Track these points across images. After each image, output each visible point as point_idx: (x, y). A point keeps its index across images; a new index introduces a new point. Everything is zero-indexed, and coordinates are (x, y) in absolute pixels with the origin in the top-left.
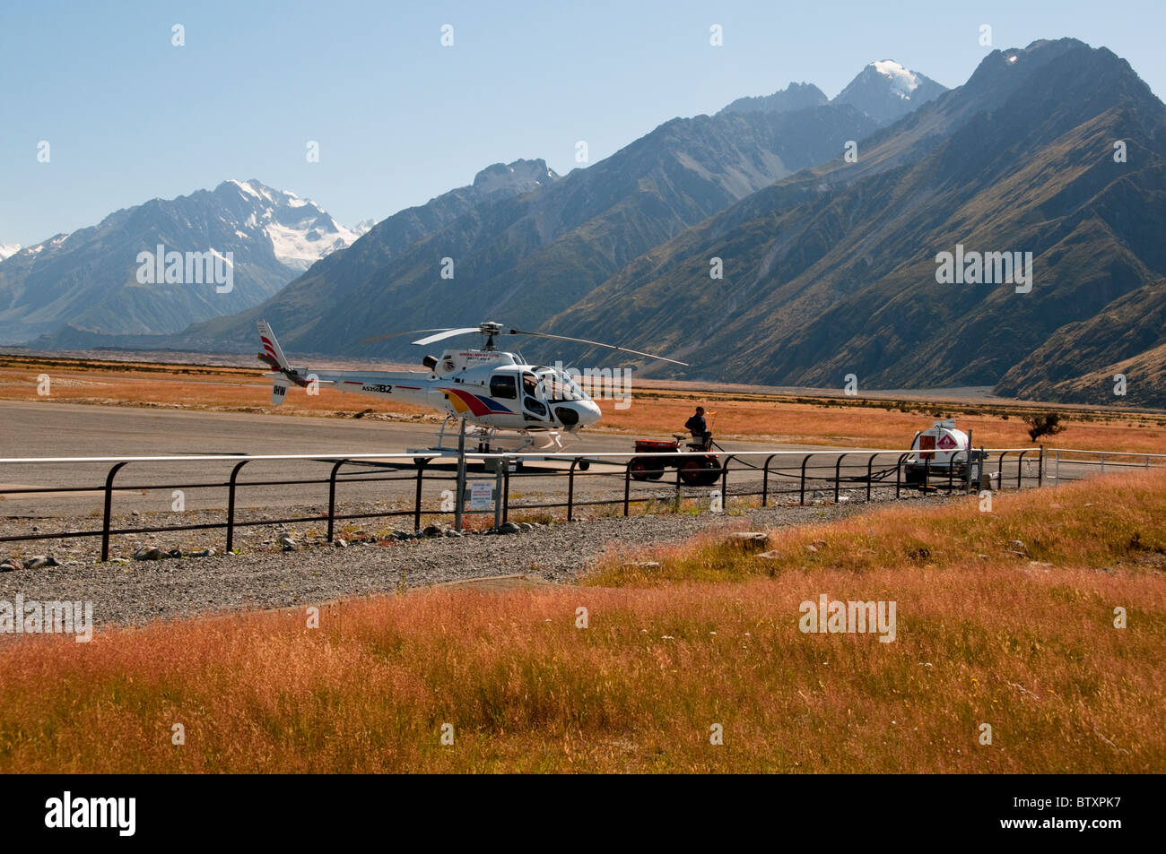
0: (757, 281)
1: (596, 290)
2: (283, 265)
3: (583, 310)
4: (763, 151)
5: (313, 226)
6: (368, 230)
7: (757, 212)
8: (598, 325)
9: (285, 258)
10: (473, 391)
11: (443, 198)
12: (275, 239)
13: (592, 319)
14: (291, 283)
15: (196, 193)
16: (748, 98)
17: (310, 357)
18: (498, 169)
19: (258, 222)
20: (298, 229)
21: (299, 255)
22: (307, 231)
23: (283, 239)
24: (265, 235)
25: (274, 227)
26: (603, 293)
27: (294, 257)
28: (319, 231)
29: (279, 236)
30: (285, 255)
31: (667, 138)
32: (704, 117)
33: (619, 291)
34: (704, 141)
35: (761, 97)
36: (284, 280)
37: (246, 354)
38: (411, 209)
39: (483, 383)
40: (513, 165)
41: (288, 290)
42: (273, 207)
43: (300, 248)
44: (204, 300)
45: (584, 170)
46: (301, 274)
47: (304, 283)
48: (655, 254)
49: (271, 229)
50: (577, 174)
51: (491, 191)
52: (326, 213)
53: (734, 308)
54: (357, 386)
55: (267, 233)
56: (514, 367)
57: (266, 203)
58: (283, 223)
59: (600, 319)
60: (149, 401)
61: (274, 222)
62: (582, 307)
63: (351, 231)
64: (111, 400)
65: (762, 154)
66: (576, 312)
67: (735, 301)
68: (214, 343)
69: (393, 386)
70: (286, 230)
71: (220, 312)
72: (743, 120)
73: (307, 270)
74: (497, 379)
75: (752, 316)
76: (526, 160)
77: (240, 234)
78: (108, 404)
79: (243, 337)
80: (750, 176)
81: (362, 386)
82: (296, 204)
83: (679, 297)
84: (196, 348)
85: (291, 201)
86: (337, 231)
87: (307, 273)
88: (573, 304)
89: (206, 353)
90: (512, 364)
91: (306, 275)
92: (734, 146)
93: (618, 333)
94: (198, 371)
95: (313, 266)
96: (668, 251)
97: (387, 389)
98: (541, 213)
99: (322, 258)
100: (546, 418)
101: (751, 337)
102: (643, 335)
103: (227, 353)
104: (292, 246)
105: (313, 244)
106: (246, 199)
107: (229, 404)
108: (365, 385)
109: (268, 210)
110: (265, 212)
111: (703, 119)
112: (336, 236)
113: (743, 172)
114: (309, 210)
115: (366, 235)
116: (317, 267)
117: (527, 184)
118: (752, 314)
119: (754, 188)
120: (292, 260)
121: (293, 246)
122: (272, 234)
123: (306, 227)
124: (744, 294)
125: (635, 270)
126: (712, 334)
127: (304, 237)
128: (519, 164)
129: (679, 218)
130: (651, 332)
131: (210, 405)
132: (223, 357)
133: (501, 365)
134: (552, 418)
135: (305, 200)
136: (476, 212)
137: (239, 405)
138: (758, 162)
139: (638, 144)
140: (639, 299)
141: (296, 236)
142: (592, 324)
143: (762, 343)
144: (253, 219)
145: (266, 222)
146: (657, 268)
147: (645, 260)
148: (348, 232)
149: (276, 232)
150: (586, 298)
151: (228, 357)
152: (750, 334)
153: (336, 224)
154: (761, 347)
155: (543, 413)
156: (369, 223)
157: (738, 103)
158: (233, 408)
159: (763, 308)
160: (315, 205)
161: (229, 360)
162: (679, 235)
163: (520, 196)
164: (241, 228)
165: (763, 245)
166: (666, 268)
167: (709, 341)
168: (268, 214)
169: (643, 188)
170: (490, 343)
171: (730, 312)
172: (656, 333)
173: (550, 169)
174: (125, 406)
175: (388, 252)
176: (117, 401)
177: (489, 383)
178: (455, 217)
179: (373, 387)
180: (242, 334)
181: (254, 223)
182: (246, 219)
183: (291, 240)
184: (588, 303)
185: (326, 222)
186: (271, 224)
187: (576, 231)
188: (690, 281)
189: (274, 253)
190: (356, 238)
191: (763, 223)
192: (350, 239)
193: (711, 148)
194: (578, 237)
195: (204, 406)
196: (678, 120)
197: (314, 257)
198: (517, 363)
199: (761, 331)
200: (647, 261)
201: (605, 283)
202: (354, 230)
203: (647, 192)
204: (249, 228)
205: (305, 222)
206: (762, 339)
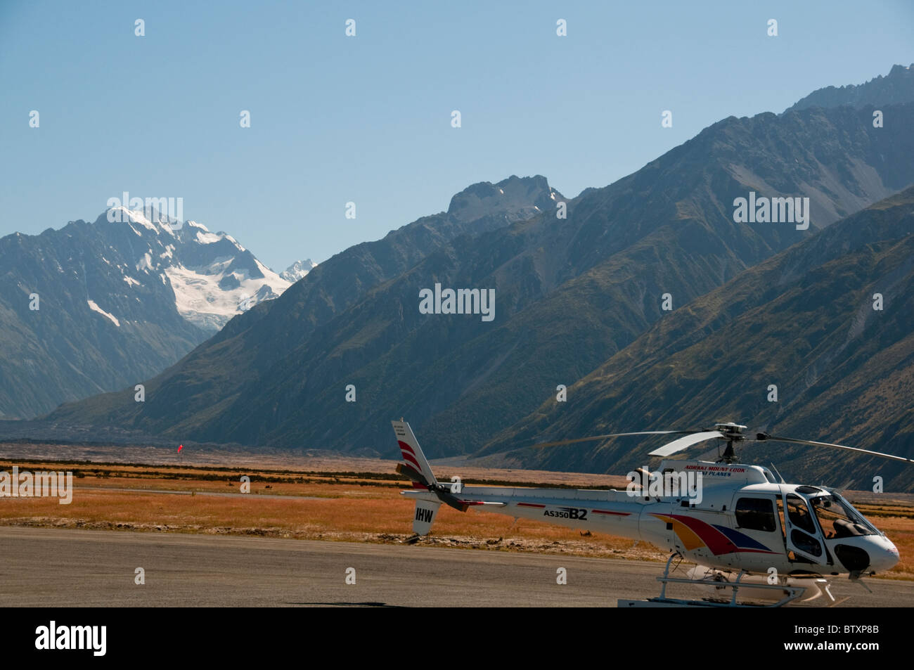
0: (848, 341)
1: (619, 354)
2: (189, 323)
3: (599, 382)
4: (854, 161)
5: (230, 269)
6: (303, 273)
7: (846, 246)
8: (619, 405)
9: (190, 313)
10: (709, 520)
11: (406, 230)
12: (177, 286)
13: (612, 395)
14: (198, 348)
15: (70, 225)
16: (831, 88)
17: (223, 449)
18: (482, 189)
19: (154, 264)
20: (208, 273)
21: (210, 309)
22: (220, 277)
23: (188, 287)
24: (164, 281)
25: (176, 270)
26: (628, 359)
27: (202, 311)
28: (237, 275)
29: (182, 283)
30: (190, 309)
31: (716, 145)
32: (768, 116)
33: (649, 356)
34: (769, 149)
35: (850, 87)
36: (189, 343)
37: (136, 445)
38: (363, 245)
39: (724, 508)
40: (502, 184)
41: (194, 356)
42: (175, 243)
43: (211, 300)
44: (80, 372)
45: (600, 190)
46: (212, 335)
47: (217, 347)
48: (699, 305)
49: (172, 273)
50: (590, 198)
51: (472, 220)
52: (247, 252)
53: (814, 381)
54: (537, 510)
55: (167, 279)
56: (767, 486)
57: (165, 237)
58: (189, 266)
59: (624, 395)
60: (119, 520)
61: (176, 265)
62: (599, 378)
63: (281, 276)
64: (66, 520)
65: (852, 165)
66: (590, 385)
67: (815, 371)
68: (91, 430)
69: (589, 511)
70: (192, 274)
71: (100, 388)
72: (823, 119)
73: (220, 328)
74: (744, 502)
75: (841, 392)
76: (521, 177)
77: (129, 280)
78: (63, 526)
79: (131, 422)
80: (835, 197)
81: (543, 510)
82: (207, 239)
83: (735, 364)
84: (67, 438)
85: (199, 234)
86: (262, 276)
87: (219, 333)
88: (586, 375)
89: (80, 444)
90: (765, 482)
91: (220, 336)
92: (811, 155)
93: (649, 414)
94: (92, 470)
95: (229, 323)
96: (720, 301)
97: (580, 514)
98: (542, 249)
99: (241, 313)
100: (822, 560)
101: (838, 422)
102: (684, 418)
103: (111, 444)
104: (200, 297)
105: (228, 294)
106: (139, 234)
107: (230, 523)
108: (549, 508)
109: (168, 248)
110: (165, 250)
111: (766, 119)
112: (261, 282)
113: (825, 190)
114: (224, 247)
115: (301, 281)
116: (236, 324)
117: (522, 210)
118: (841, 389)
119: (840, 212)
120: (199, 315)
121: (202, 297)
122: (173, 280)
123: (221, 271)
124: (828, 360)
125: (671, 328)
126: (782, 419)
127: (216, 285)
128: (511, 183)
129: (733, 255)
130: (695, 414)
131: (204, 525)
132: (104, 450)
133: (748, 484)
134: (830, 560)
135: (218, 234)
136: (452, 249)
137: (244, 525)
138: (846, 177)
139: (676, 153)
140: (679, 367)
141: (205, 283)
142: (612, 402)
143: (856, 430)
144: (148, 259)
145: (166, 264)
146: (704, 324)
147: (686, 313)
148: (277, 277)
149: (178, 276)
150: (605, 366)
151: (111, 449)
152: (839, 417)
153: (260, 266)
154: (855, 436)
155: (818, 553)
156: (306, 264)
157: (817, 95)
158: (237, 530)
159: (857, 380)
160: (232, 239)
161: (112, 454)
162: (735, 279)
163: (513, 226)
164: (131, 272)
165: (854, 292)
166: (716, 324)
167: (779, 426)
168: (169, 254)
169: (683, 215)
170: (729, 453)
171: (809, 386)
172: (703, 415)
173: (554, 190)
174: (86, 528)
175: (331, 304)
176: (74, 521)
177: (733, 510)
178: (422, 255)
179: (559, 511)
180: (129, 418)
181: (149, 264)
182: (138, 262)
183: (198, 288)
184: (607, 372)
185: (247, 263)
186: (172, 268)
187: (591, 274)
188: (750, 343)
189: (175, 306)
190: (288, 285)
191: (855, 261)
192: (279, 286)
193: (779, 159)
194: (592, 281)
195: (196, 527)
196: (732, 120)
197: (230, 312)
198: (771, 481)
199: (855, 414)
200: (689, 314)
201: (631, 345)
202: (285, 274)
203: (686, 221)
204: (142, 272)
205: (217, 264)
206: (855, 424)
